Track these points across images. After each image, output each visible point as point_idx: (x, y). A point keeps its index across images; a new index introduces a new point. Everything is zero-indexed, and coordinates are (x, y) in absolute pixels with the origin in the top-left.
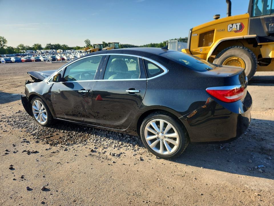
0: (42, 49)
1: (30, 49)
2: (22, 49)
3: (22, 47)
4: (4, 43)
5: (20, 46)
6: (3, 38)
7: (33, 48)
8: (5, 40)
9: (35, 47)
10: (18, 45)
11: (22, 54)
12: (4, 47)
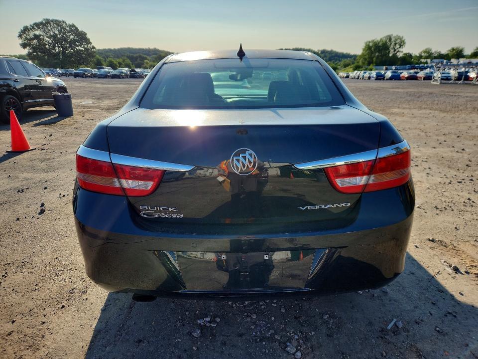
0: (463, 57)
1: (441, 56)
2: (427, 58)
3: (428, 53)
4: (401, 46)
5: (425, 52)
6: (401, 39)
7: (447, 55)
8: (404, 41)
9: (451, 54)
10: (421, 51)
11: (421, 65)
12: (398, 54)
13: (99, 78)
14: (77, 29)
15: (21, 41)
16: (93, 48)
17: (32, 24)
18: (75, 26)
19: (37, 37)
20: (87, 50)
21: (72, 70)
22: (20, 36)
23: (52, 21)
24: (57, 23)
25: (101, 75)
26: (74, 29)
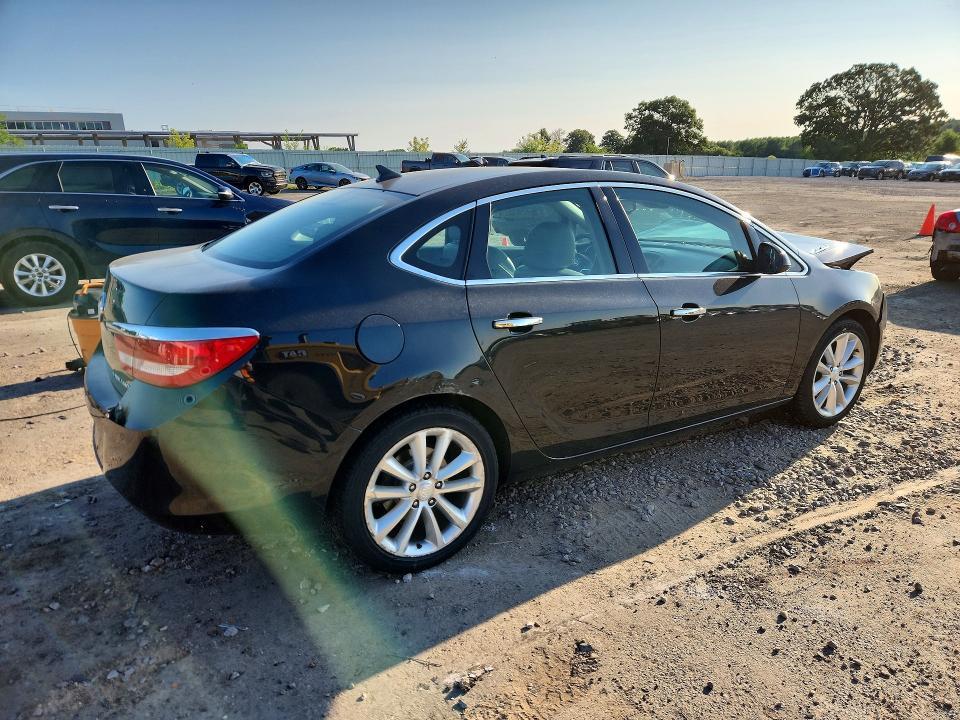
13: (911, 180)
14: (918, 78)
15: (798, 113)
16: (943, 114)
17: (829, 77)
18: (916, 73)
19: (830, 102)
20: (924, 120)
21: (866, 165)
22: (800, 103)
23: (870, 67)
24: (879, 70)
25: (918, 173)
26: (911, 79)
